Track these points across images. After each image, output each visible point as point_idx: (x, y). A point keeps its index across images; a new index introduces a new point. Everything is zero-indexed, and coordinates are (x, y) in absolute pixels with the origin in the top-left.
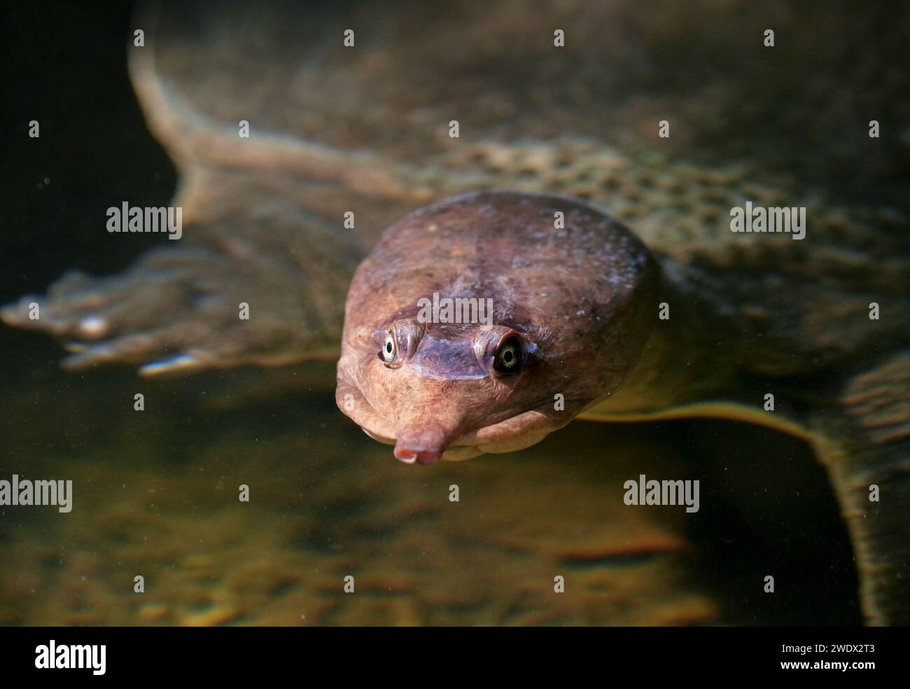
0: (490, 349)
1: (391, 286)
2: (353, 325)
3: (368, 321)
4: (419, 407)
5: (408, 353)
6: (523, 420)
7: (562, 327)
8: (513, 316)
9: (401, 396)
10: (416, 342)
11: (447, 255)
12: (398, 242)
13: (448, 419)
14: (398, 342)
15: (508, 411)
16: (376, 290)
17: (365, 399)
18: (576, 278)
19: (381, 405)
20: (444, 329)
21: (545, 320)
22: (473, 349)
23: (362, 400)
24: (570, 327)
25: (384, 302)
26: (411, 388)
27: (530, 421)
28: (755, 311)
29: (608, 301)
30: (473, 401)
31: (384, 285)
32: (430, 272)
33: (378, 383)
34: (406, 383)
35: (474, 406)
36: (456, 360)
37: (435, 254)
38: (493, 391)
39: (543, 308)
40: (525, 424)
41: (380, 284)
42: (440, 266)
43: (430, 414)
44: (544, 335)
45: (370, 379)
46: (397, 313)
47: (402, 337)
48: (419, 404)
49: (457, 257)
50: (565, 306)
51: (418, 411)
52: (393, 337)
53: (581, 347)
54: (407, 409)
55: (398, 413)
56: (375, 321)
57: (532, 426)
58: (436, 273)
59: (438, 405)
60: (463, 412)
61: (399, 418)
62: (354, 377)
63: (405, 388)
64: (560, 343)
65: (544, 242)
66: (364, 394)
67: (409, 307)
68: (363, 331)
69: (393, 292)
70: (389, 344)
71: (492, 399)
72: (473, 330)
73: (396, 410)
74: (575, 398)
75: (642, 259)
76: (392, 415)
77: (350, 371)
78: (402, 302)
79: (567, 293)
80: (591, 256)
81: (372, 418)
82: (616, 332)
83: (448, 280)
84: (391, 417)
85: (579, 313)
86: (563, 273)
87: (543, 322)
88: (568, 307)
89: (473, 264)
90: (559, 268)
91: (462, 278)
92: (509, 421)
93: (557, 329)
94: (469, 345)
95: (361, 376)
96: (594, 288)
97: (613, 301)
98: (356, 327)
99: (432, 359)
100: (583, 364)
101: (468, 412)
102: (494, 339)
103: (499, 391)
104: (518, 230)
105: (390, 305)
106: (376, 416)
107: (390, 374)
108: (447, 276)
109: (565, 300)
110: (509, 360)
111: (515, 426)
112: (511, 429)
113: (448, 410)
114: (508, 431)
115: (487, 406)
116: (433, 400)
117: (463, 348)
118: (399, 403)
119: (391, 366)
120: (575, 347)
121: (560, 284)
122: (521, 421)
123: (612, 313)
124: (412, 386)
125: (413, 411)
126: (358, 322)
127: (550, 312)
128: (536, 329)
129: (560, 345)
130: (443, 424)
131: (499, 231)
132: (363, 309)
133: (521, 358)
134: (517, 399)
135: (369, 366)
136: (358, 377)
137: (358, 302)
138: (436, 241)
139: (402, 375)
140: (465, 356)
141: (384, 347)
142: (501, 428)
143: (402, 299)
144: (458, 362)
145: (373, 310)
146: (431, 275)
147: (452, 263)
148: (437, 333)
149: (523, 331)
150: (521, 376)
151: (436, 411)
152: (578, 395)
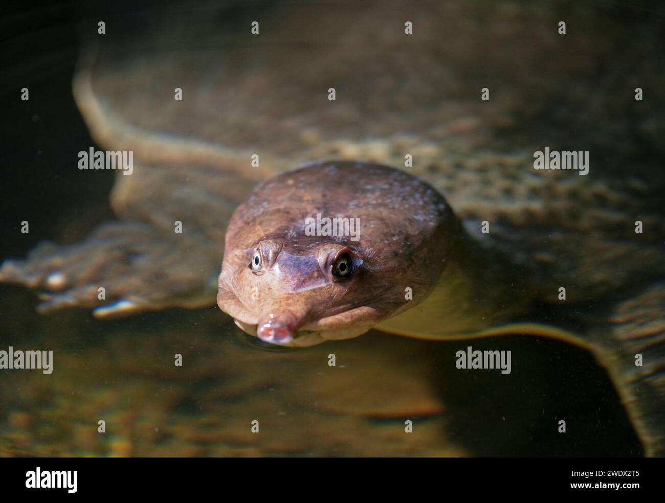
0: (330, 260)
1: (258, 220)
2: (231, 248)
3: (242, 244)
4: (277, 302)
5: (270, 263)
6: (353, 314)
7: (383, 249)
8: (347, 240)
9: (265, 294)
10: (276, 255)
11: (301, 200)
12: (265, 191)
13: (297, 310)
14: (263, 255)
15: (342, 307)
16: (247, 223)
17: (238, 299)
18: (393, 216)
19: (249, 302)
20: (297, 247)
21: (371, 244)
22: (317, 260)
23: (236, 300)
24: (389, 249)
25: (253, 231)
26: (271, 289)
27: (358, 314)
28: (545, 256)
29: (417, 233)
30: (317, 298)
31: (254, 220)
32: (288, 210)
33: (248, 286)
34: (268, 285)
35: (317, 302)
36: (305, 267)
37: (291, 199)
38: (331, 292)
39: (370, 235)
40: (355, 317)
41: (251, 219)
42: (294, 207)
43: (285, 307)
44: (370, 254)
45: (242, 284)
46: (263, 237)
47: (266, 252)
48: (277, 300)
49: (308, 201)
50: (385, 235)
51: (276, 304)
52: (260, 253)
53: (397, 264)
54: (268, 304)
55: (262, 306)
56: (246, 244)
57: (360, 319)
58: (292, 212)
59: (290, 301)
60: (309, 306)
61: (262, 310)
62: (231, 285)
63: (267, 289)
64: (382, 260)
65: (372, 191)
66: (237, 296)
67: (272, 233)
68: (238, 252)
69: (261, 224)
70: (257, 257)
71: (331, 298)
72: (318, 247)
73: (261, 305)
74: (391, 301)
75: (442, 207)
76: (257, 308)
77: (228, 281)
78: (267, 231)
79: (387, 226)
80: (404, 202)
81: (242, 311)
82: (422, 255)
83: (301, 216)
84: (257, 310)
85: (395, 239)
86: (385, 212)
87: (369, 244)
88: (387, 235)
89: (318, 206)
90: (382, 209)
91: (311, 215)
92: (343, 314)
93: (379, 250)
94: (314, 257)
95: (235, 283)
96: (407, 223)
97: (421, 233)
98: (233, 249)
99: (287, 266)
100: (398, 276)
101: (313, 306)
102: (332, 253)
103: (336, 292)
104: (353, 183)
105: (258, 233)
106: (246, 310)
107: (257, 280)
108: (300, 214)
109: (385, 231)
110: (343, 270)
111: (347, 318)
112: (344, 320)
113: (298, 304)
114: (342, 322)
115: (327, 303)
116: (287, 297)
117: (310, 259)
118: (263, 300)
119: (257, 273)
120: (392, 264)
121: (382, 220)
122: (352, 314)
123: (420, 241)
124: (272, 287)
125: (273, 304)
126: (234, 246)
127: (374, 238)
128: (363, 249)
129: (381, 261)
130: (294, 313)
131: (339, 183)
132: (238, 237)
133: (352, 269)
134: (349, 298)
135: (241, 275)
136: (233, 284)
137: (234, 232)
138: (293, 190)
139: (265, 280)
140: (311, 265)
141: (253, 260)
142: (336, 319)
143: (266, 228)
144: (306, 269)
145: (245, 236)
146: (288, 213)
147: (304, 205)
148: (291, 249)
149: (355, 250)
150: (353, 282)
151: (289, 305)
152: (393, 299)
